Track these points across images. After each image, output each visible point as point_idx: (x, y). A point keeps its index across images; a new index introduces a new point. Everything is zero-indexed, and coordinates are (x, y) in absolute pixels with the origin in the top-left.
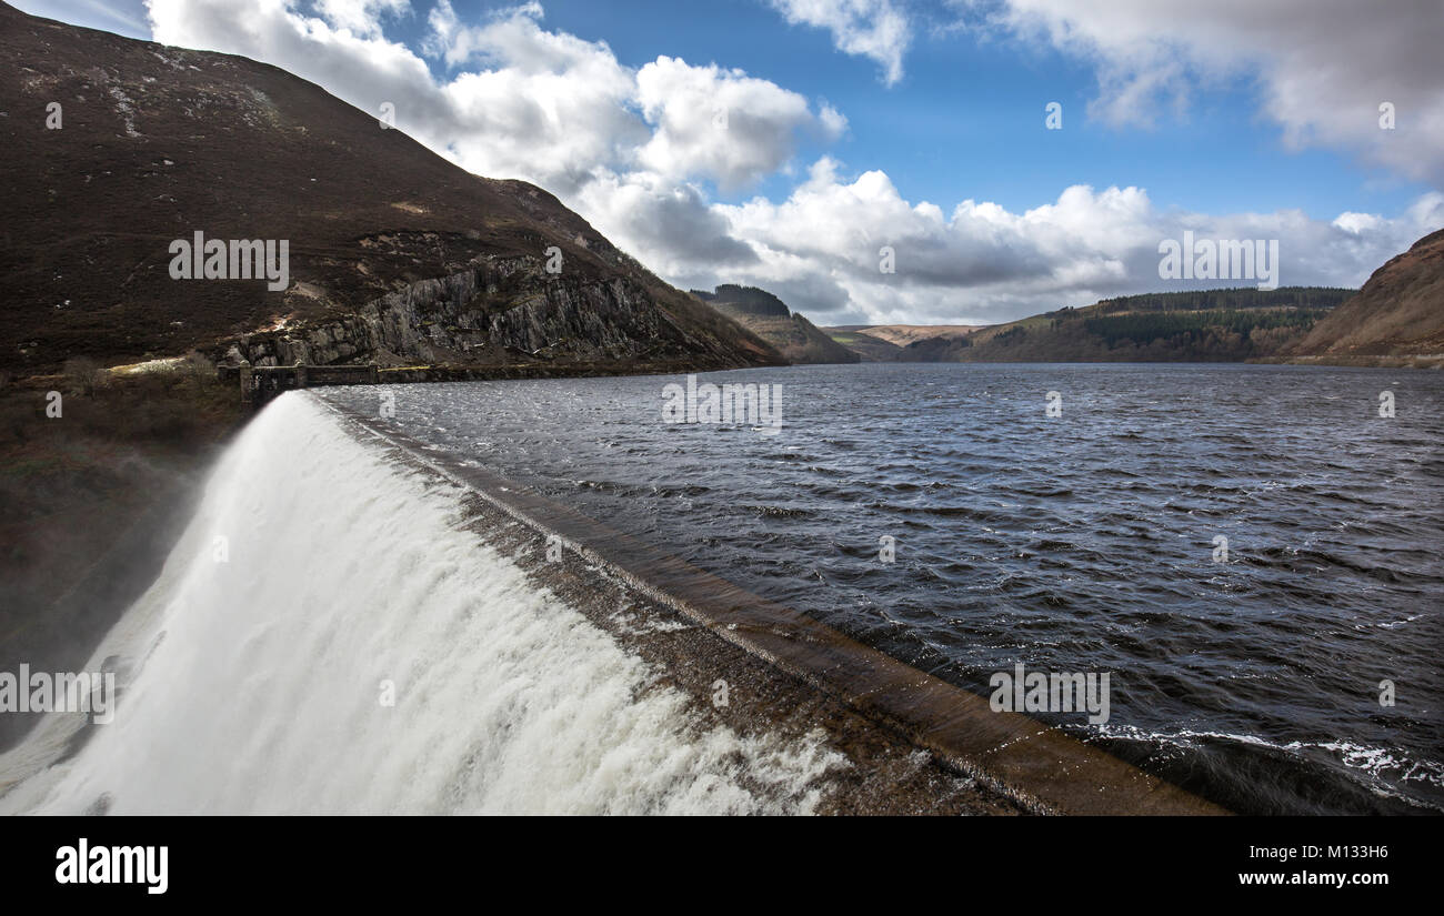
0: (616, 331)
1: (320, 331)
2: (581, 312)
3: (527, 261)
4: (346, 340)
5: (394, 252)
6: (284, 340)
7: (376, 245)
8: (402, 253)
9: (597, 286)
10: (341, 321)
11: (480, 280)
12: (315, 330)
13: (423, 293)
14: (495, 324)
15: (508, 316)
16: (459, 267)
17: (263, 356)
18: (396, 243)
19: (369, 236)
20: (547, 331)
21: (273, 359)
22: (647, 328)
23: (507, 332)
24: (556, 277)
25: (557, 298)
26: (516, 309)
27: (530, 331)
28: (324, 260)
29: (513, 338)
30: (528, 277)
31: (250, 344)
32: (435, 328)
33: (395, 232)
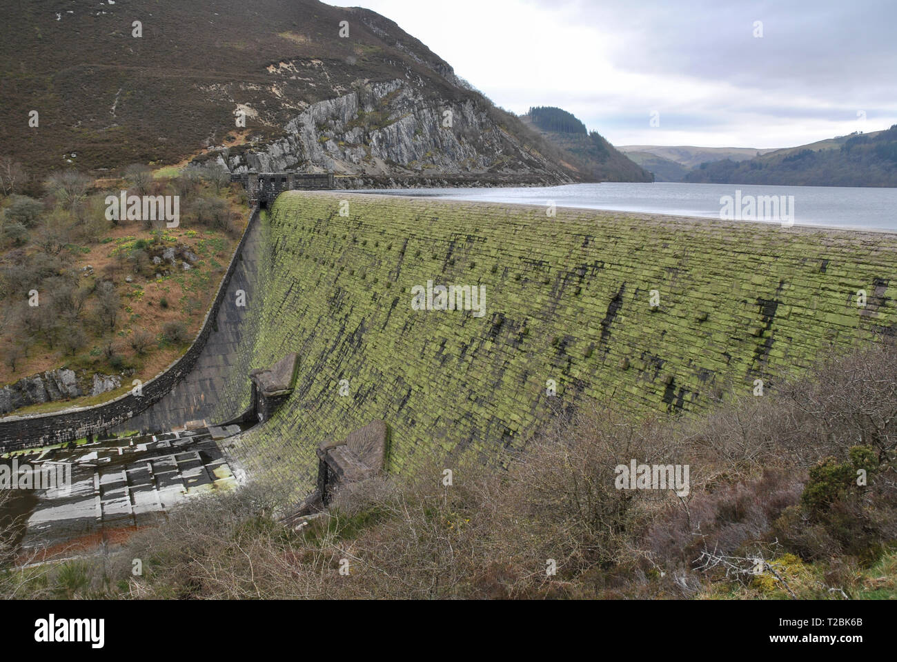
0: (467, 146)
1: (273, 146)
4: (292, 153)
5: (294, 78)
7: (279, 72)
8: (299, 78)
9: (451, 107)
11: (360, 100)
12: (269, 144)
13: (320, 113)
14: (374, 139)
15: (385, 133)
16: (344, 89)
17: (239, 165)
18: (293, 69)
19: (272, 63)
20: (415, 146)
21: (246, 168)
22: (492, 145)
23: (384, 147)
24: (421, 98)
25: (423, 117)
26: (391, 127)
27: (402, 146)
28: (249, 86)
29: (388, 153)
30: (399, 98)
31: (230, 156)
32: (330, 144)
33: (290, 59)
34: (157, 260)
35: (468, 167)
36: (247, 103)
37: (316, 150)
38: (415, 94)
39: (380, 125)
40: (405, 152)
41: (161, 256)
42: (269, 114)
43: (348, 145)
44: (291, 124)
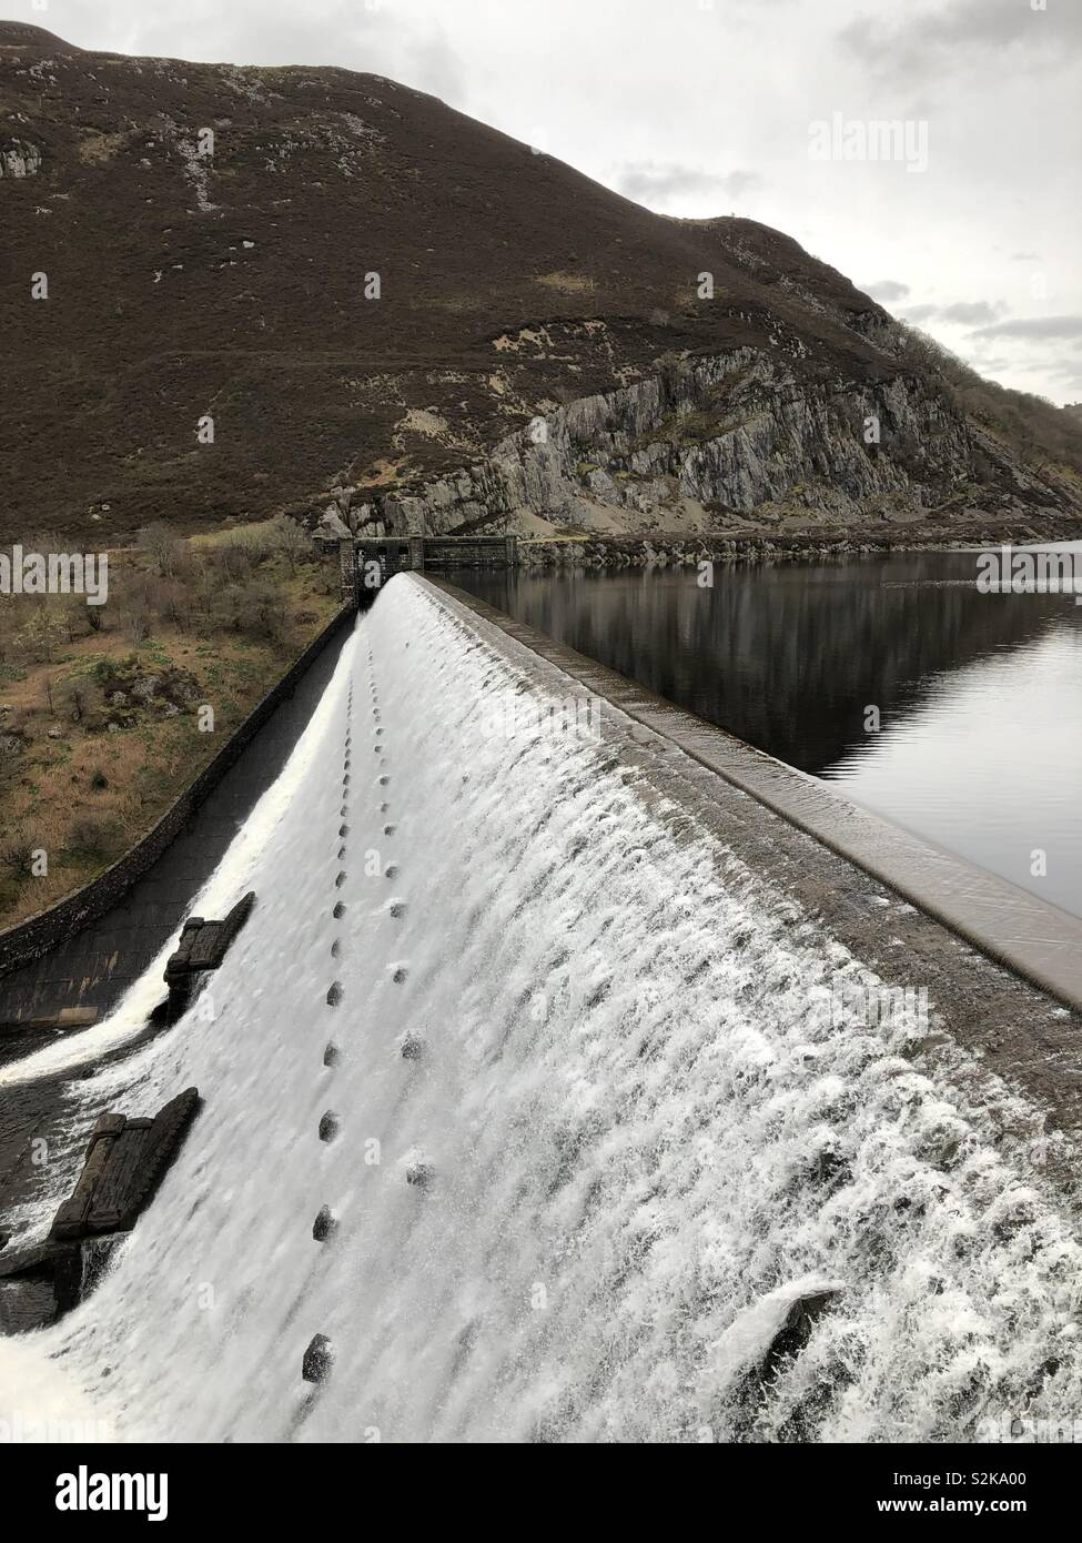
0: (889, 469)
1: (440, 484)
2: (830, 440)
3: (743, 357)
4: (475, 498)
5: (542, 357)
6: (392, 498)
7: (515, 347)
8: (552, 357)
9: (860, 393)
10: (467, 468)
11: (668, 392)
12: (434, 482)
13: (582, 420)
14: (688, 465)
15: (709, 452)
16: (637, 373)
17: (367, 521)
18: (544, 341)
19: (505, 332)
20: (771, 475)
21: (380, 526)
22: (946, 464)
23: (706, 478)
24: (790, 381)
25: (791, 417)
26: (722, 440)
27: (743, 474)
28: (445, 375)
29: (715, 489)
30: (744, 383)
31: (351, 505)
32: (599, 477)
33: (542, 323)
34: (119, 696)
35: (884, 509)
36: (430, 408)
37: (553, 488)
38: (778, 374)
39: (701, 437)
40: (748, 486)
41: (127, 691)
42: (469, 425)
43: (637, 478)
44: (508, 442)
